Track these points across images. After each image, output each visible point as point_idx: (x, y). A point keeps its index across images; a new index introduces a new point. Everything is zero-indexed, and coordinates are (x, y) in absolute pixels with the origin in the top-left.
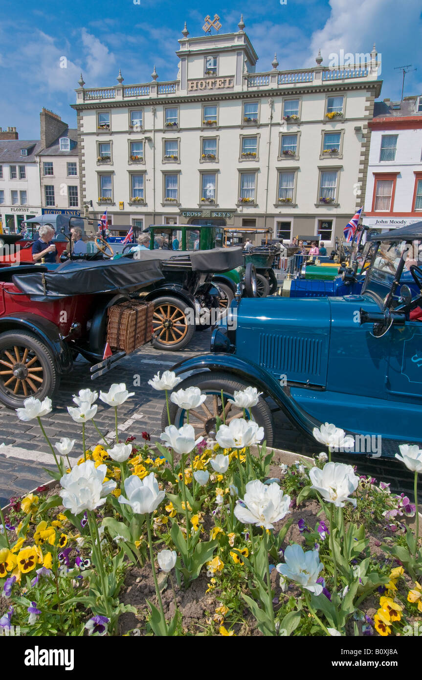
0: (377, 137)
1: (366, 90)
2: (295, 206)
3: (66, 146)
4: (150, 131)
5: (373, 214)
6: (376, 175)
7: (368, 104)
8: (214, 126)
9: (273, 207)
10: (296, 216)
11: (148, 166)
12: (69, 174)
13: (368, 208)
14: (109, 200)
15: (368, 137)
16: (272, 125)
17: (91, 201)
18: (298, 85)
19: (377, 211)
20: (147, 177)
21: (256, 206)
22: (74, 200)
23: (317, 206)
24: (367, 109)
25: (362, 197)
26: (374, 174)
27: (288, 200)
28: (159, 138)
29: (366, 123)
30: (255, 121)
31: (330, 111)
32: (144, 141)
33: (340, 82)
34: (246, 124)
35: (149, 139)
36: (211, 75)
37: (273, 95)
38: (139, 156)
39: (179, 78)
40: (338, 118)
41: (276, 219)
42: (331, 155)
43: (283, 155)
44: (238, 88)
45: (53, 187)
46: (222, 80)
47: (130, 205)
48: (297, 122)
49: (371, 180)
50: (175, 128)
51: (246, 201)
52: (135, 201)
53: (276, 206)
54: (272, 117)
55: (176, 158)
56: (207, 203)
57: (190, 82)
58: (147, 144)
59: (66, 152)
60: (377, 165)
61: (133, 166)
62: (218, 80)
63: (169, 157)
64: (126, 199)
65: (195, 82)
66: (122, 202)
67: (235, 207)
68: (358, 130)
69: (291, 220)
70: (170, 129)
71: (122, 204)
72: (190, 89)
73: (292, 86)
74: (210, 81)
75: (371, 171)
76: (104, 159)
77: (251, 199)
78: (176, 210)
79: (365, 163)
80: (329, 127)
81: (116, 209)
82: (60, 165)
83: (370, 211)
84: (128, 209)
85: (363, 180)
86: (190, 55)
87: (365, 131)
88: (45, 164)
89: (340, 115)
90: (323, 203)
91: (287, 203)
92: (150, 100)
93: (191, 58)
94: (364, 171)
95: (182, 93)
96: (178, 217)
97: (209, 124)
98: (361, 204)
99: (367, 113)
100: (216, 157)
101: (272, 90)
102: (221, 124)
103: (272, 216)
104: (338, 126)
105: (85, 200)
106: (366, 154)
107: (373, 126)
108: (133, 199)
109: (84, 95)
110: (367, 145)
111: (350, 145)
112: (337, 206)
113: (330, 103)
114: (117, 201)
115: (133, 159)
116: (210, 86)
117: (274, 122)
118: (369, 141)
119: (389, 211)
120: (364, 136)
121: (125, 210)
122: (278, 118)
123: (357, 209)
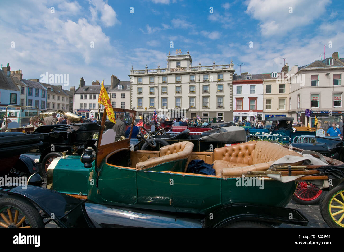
0: (235, 86)
2: (209, 108)
3: (120, 87)
4: (157, 84)
5: (236, 111)
6: (236, 98)
7: (231, 76)
8: (180, 82)
9: (202, 109)
10: (210, 112)
11: (156, 95)
12: (122, 97)
13: (234, 109)
14: (141, 107)
15: (232, 86)
16: (200, 82)
17: (134, 107)
18: (208, 70)
19: (238, 110)
20: (156, 99)
21: (195, 108)
22: (123, 107)
23: (217, 108)
24: (231, 78)
25: (232, 105)
26: (235, 98)
27: (207, 107)
28: (160, 86)
29: (231, 82)
30: (194, 81)
31: (219, 78)
32: (155, 87)
33: (221, 70)
34: (191, 82)
35: (157, 87)
36: (178, 67)
37: (200, 73)
38: (153, 92)
39: (167, 67)
40: (222, 81)
41: (203, 113)
42: (220, 92)
43: (204, 92)
44: (188, 71)
45: (115, 102)
46: (182, 68)
47: (149, 108)
48: (208, 82)
49: (234, 100)
50: (166, 83)
51: (192, 107)
52: (151, 107)
53: (203, 108)
54: (199, 80)
55: (166, 93)
57: (171, 69)
59: (121, 90)
60: (236, 95)
61: (150, 95)
62: (181, 68)
63: (164, 92)
64: (148, 107)
65: (173, 69)
67: (188, 109)
68: (228, 84)
69: (208, 113)
70: (164, 83)
71: (146, 108)
72: (171, 71)
73: (206, 71)
74: (178, 69)
75: (234, 97)
76: (140, 93)
77: (194, 106)
79: (232, 94)
80: (219, 83)
81: (144, 110)
82: (118, 94)
84: (148, 110)
85: (232, 100)
86: (171, 61)
87: (231, 85)
88: (113, 94)
89: (223, 80)
90: (219, 107)
91: (206, 107)
92: (157, 74)
93: (172, 62)
94: (232, 97)
95: (169, 72)
97: (178, 82)
98: (232, 108)
99: (231, 79)
100: (181, 92)
101: (199, 72)
102: (182, 82)
103: (202, 112)
104: (222, 83)
105: (132, 107)
106: (232, 92)
107: (233, 83)
108: (150, 106)
109: (133, 72)
111: (227, 89)
112: (224, 108)
113: (219, 76)
114: (144, 107)
115: (151, 93)
116: (178, 70)
117: (200, 81)
118: (232, 88)
119: (241, 110)
120: (231, 86)
121: (147, 111)
122: (202, 80)
123: (231, 109)
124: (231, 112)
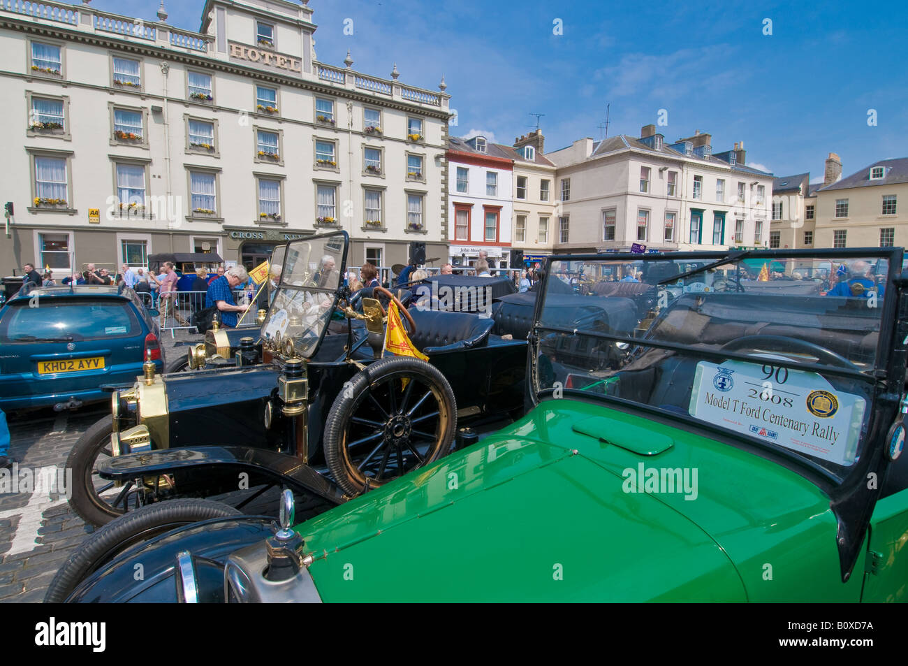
0: (453, 168)
1: (440, 120)
2: (384, 231)
5: (455, 242)
6: (455, 204)
7: (443, 134)
8: (275, 115)
9: (360, 230)
10: (387, 242)
11: (154, 154)
14: (61, 204)
15: (446, 166)
16: (353, 132)
17: (11, 204)
18: (377, 95)
19: (457, 239)
20: (153, 170)
23: (406, 232)
24: (442, 138)
25: (445, 224)
27: (377, 224)
28: (176, 114)
29: (443, 152)
30: (333, 123)
31: (410, 132)
32: (145, 112)
33: (418, 104)
34: (320, 123)
35: (157, 111)
36: (266, 47)
37: (352, 99)
38: (135, 134)
39: (213, 33)
40: (418, 141)
42: (415, 178)
43: (368, 171)
44: (308, 76)
46: (285, 58)
48: (380, 136)
49: (452, 209)
50: (207, 103)
51: (326, 222)
53: (364, 229)
54: (352, 124)
55: (211, 149)
56: (271, 220)
57: (233, 45)
58: (151, 117)
60: (456, 196)
61: (119, 148)
62: (279, 57)
63: (200, 146)
65: (242, 48)
66: (95, 208)
67: (313, 228)
68: (437, 157)
69: (382, 246)
70: (199, 102)
71: (95, 213)
72: (234, 54)
73: (371, 93)
74: (267, 53)
75: (451, 200)
76: (48, 127)
77: (334, 219)
78: (217, 228)
79: (445, 191)
80: (411, 149)
81: (81, 220)
83: (453, 239)
84: (108, 221)
85: (445, 208)
86: (231, 7)
87: (443, 160)
90: (412, 229)
91: (376, 226)
92: (160, 49)
94: (445, 199)
95: (220, 55)
96: (221, 239)
97: (268, 111)
98: (445, 233)
99: (443, 143)
100: (280, 158)
102: (283, 116)
103: (360, 241)
106: (445, 182)
107: (450, 156)
110: (445, 174)
111: (432, 170)
112: (426, 233)
113: (411, 124)
114: (82, 206)
115: (121, 137)
116: (267, 60)
117: (354, 129)
118: (447, 170)
119: (466, 240)
120: (443, 165)
121: (103, 224)
122: (359, 127)
123: (443, 237)
124: (445, 244)
